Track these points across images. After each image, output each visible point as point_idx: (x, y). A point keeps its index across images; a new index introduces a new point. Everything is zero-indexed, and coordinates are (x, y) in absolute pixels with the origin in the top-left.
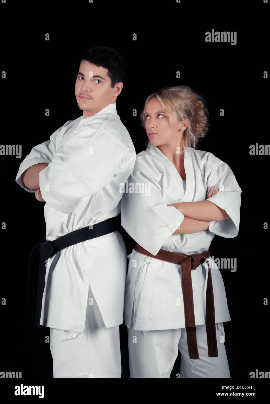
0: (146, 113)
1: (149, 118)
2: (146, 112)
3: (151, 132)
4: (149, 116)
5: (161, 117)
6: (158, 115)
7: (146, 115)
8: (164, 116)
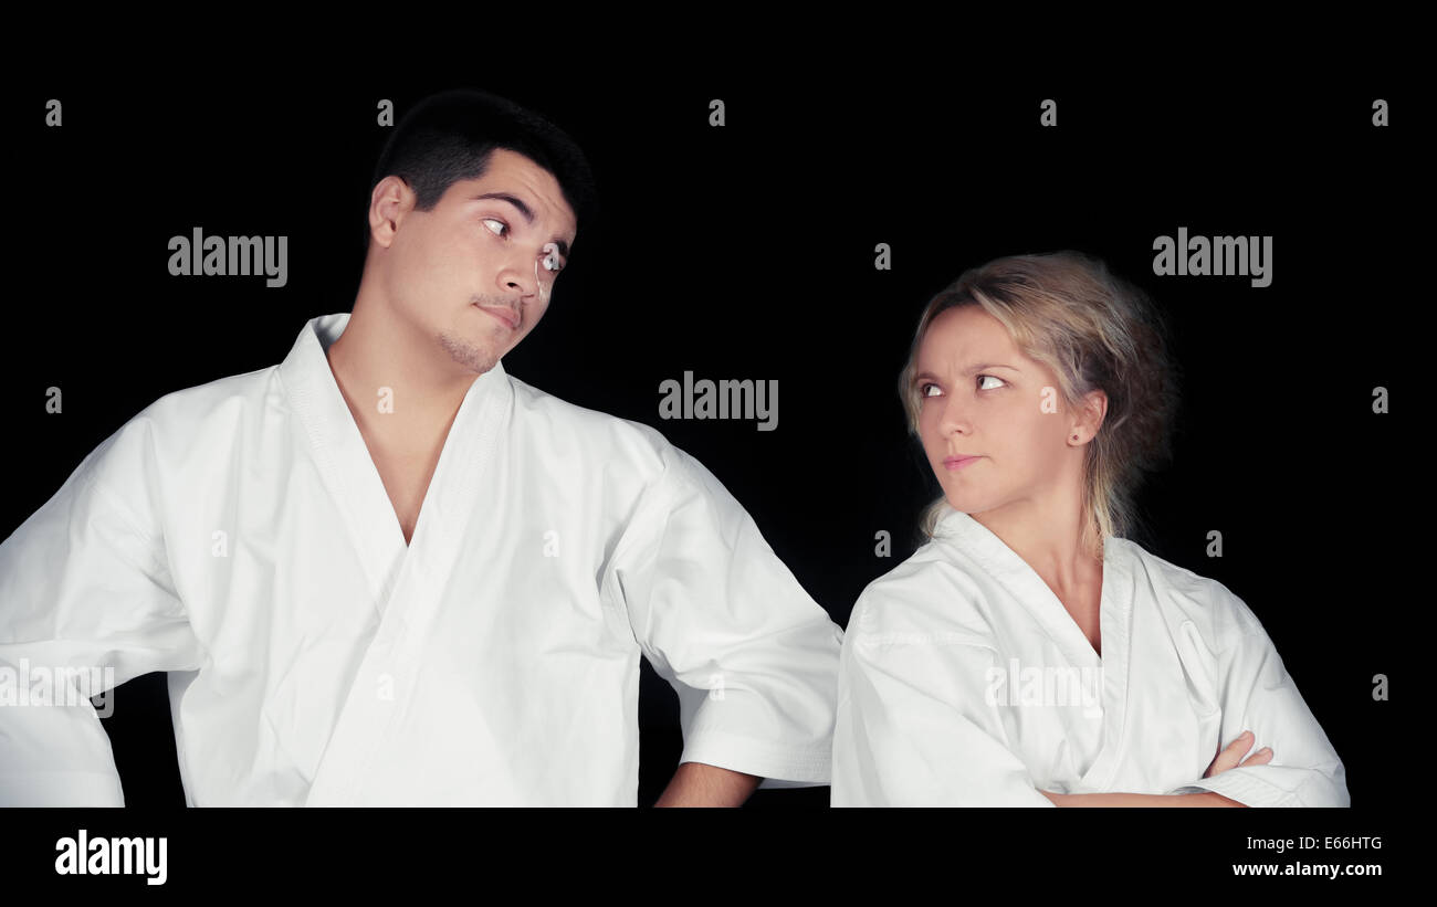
0: (925, 376)
1: (935, 392)
2: (921, 372)
3: (951, 453)
4: (934, 385)
5: (990, 384)
6: (981, 380)
7: (922, 382)
8: (1003, 381)
